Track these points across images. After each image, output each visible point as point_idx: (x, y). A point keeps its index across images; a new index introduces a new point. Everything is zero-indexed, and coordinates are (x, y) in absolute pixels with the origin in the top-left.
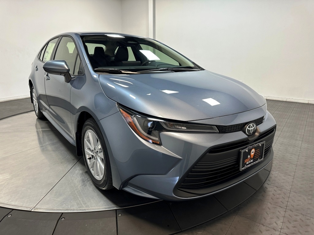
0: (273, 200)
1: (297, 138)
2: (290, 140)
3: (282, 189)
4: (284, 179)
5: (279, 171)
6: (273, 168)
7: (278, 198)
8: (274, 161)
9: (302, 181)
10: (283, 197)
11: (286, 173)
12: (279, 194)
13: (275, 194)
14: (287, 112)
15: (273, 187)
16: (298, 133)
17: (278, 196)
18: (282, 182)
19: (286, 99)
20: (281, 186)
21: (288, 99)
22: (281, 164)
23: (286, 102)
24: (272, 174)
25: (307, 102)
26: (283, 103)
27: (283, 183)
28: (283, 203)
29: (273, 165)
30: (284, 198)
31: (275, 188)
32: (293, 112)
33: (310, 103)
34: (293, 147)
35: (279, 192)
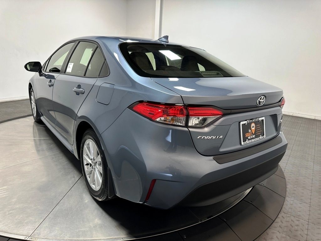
0: (291, 232)
1: (308, 159)
2: (301, 161)
3: (300, 220)
4: (300, 207)
5: (294, 197)
6: (287, 193)
7: (297, 230)
8: (288, 185)
9: (319, 210)
10: (301, 229)
11: (301, 200)
12: (297, 225)
13: (292, 225)
14: (295, 128)
15: (290, 217)
16: (308, 153)
17: (296, 228)
18: (299, 210)
19: (292, 113)
20: (299, 216)
21: (294, 114)
22: (295, 189)
23: (292, 116)
24: (287, 200)
25: (313, 118)
26: (290, 117)
27: (299, 212)
28: (302, 236)
29: (287, 189)
30: (303, 231)
31: (292, 218)
32: (300, 128)
33: (316, 118)
34: (305, 169)
35: (297, 223)
